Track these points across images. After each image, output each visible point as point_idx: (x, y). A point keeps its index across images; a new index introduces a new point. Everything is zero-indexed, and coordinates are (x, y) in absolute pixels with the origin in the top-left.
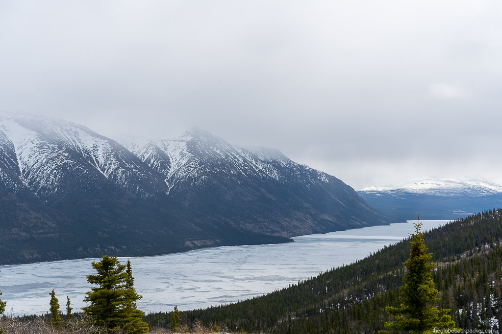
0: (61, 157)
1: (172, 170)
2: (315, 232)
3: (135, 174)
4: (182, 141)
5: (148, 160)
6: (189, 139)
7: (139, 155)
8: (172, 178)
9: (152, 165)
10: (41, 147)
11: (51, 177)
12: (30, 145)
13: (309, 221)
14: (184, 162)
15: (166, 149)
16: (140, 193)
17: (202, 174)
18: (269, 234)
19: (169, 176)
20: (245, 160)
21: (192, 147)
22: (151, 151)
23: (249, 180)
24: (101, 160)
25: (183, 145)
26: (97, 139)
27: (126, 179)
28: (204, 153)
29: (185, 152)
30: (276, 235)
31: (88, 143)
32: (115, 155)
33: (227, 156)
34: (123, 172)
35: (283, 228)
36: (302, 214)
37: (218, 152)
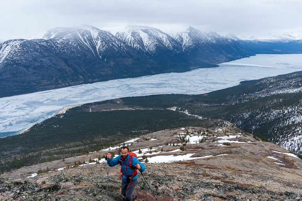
0: (155, 42)
1: (184, 43)
2: (226, 62)
3: (174, 45)
4: (187, 33)
5: (177, 39)
6: (189, 32)
7: (174, 38)
8: (184, 45)
9: (178, 41)
10: (149, 39)
11: (153, 48)
12: (146, 38)
13: (224, 58)
14: (188, 40)
15: (182, 35)
16: (176, 51)
17: (193, 44)
18: (212, 64)
19: (183, 45)
20: (205, 38)
21: (189, 34)
22: (178, 37)
23: (206, 45)
24: (165, 41)
25: (187, 34)
26: (163, 34)
27: (172, 47)
28: (193, 36)
29: (188, 36)
30: (214, 64)
31: (160, 35)
32: (169, 39)
33: (200, 36)
34: (171, 45)
35: (216, 61)
36: (222, 55)
37: (197, 35)
